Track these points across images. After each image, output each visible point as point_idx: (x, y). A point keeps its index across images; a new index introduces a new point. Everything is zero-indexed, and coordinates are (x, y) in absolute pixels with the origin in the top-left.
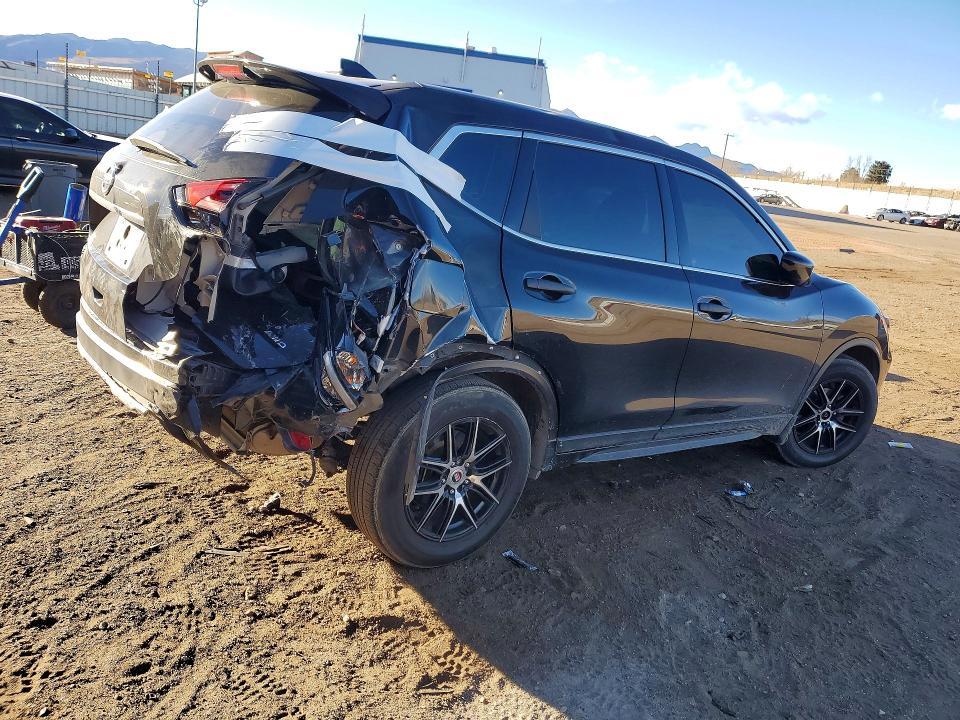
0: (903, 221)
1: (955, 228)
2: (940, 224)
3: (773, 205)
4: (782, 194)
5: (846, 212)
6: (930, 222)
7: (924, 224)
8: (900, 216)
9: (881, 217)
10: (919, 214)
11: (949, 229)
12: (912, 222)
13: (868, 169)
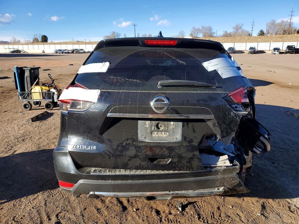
0: (63, 53)
1: (77, 53)
2: (73, 52)
3: (18, 53)
4: (20, 49)
5: (44, 52)
6: (70, 52)
7: (68, 53)
8: (62, 51)
9: (57, 52)
10: (66, 50)
11: (75, 53)
12: (65, 53)
13: (41, 38)
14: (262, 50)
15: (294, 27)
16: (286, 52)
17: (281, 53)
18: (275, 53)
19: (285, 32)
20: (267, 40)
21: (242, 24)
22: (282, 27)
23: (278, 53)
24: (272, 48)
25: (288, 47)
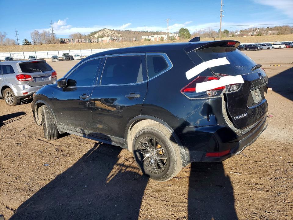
14: (41, 58)
15: (57, 37)
16: (64, 59)
17: (60, 60)
18: (54, 60)
19: (50, 42)
20: (41, 49)
21: (5, 33)
22: (46, 37)
23: (57, 60)
24: (50, 56)
25: (64, 55)
